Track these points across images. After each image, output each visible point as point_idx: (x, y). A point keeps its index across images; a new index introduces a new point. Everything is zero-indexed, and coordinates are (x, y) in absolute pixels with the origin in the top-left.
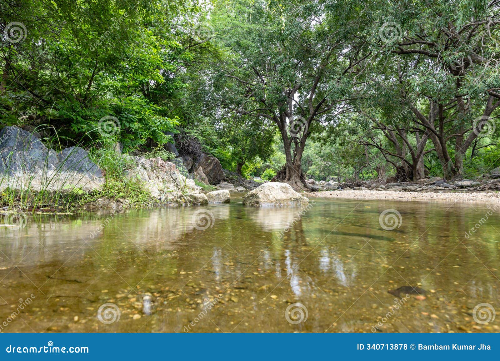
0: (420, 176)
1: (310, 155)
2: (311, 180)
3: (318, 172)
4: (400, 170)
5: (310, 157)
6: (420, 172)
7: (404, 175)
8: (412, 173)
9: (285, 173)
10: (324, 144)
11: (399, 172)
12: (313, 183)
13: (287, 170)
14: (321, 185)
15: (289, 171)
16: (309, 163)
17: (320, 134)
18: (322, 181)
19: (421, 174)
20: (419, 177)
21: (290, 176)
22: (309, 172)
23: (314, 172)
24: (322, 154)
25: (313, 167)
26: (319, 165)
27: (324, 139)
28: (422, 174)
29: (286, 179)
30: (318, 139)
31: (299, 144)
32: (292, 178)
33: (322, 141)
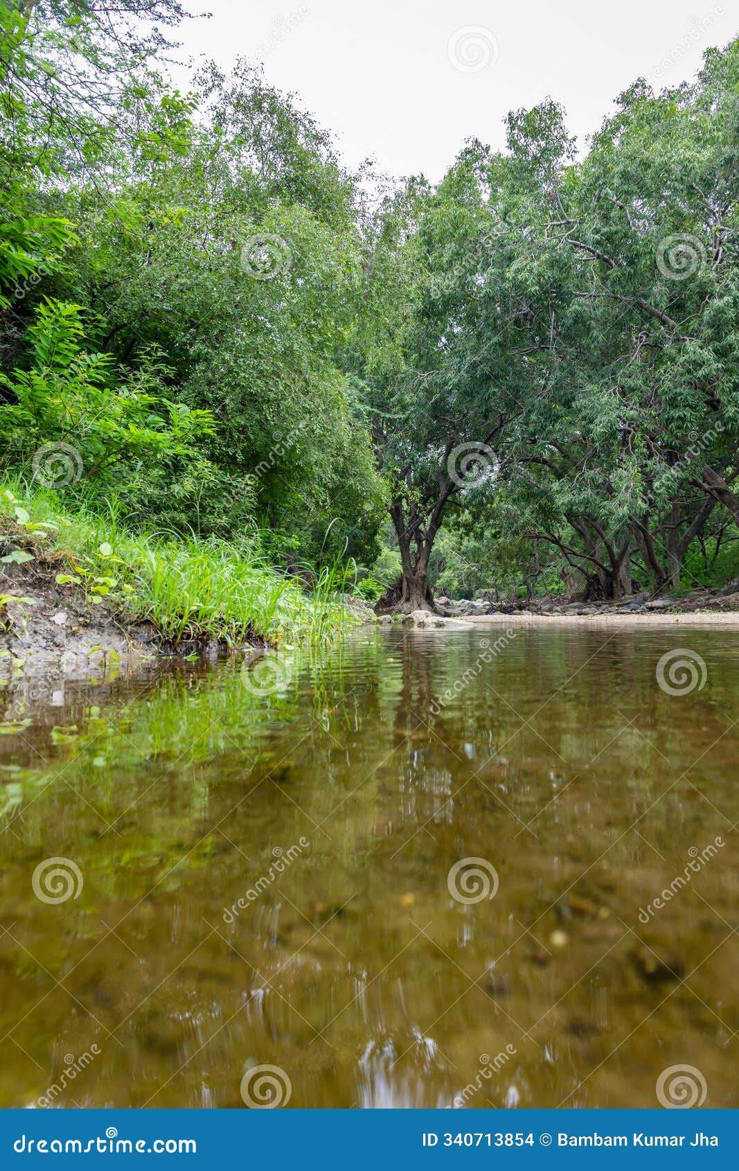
0: (624, 590)
1: (442, 552)
2: (444, 599)
3: (456, 583)
4: (593, 581)
5: (441, 554)
6: (624, 584)
7: (599, 589)
8: (611, 585)
9: (401, 589)
10: (467, 534)
11: (590, 585)
12: (447, 604)
13: (405, 584)
14: (460, 608)
15: (408, 585)
16: (440, 565)
17: (459, 516)
18: (463, 600)
19: (626, 587)
20: (622, 592)
21: (409, 594)
22: (439, 582)
23: (449, 583)
24: (463, 548)
25: (447, 574)
26: (458, 569)
27: (465, 526)
28: (629, 588)
29: (403, 599)
30: (454, 525)
31: (424, 543)
32: (413, 598)
33: (462, 530)
